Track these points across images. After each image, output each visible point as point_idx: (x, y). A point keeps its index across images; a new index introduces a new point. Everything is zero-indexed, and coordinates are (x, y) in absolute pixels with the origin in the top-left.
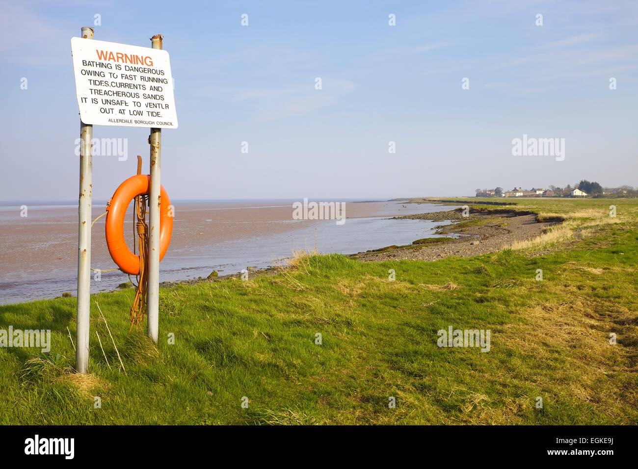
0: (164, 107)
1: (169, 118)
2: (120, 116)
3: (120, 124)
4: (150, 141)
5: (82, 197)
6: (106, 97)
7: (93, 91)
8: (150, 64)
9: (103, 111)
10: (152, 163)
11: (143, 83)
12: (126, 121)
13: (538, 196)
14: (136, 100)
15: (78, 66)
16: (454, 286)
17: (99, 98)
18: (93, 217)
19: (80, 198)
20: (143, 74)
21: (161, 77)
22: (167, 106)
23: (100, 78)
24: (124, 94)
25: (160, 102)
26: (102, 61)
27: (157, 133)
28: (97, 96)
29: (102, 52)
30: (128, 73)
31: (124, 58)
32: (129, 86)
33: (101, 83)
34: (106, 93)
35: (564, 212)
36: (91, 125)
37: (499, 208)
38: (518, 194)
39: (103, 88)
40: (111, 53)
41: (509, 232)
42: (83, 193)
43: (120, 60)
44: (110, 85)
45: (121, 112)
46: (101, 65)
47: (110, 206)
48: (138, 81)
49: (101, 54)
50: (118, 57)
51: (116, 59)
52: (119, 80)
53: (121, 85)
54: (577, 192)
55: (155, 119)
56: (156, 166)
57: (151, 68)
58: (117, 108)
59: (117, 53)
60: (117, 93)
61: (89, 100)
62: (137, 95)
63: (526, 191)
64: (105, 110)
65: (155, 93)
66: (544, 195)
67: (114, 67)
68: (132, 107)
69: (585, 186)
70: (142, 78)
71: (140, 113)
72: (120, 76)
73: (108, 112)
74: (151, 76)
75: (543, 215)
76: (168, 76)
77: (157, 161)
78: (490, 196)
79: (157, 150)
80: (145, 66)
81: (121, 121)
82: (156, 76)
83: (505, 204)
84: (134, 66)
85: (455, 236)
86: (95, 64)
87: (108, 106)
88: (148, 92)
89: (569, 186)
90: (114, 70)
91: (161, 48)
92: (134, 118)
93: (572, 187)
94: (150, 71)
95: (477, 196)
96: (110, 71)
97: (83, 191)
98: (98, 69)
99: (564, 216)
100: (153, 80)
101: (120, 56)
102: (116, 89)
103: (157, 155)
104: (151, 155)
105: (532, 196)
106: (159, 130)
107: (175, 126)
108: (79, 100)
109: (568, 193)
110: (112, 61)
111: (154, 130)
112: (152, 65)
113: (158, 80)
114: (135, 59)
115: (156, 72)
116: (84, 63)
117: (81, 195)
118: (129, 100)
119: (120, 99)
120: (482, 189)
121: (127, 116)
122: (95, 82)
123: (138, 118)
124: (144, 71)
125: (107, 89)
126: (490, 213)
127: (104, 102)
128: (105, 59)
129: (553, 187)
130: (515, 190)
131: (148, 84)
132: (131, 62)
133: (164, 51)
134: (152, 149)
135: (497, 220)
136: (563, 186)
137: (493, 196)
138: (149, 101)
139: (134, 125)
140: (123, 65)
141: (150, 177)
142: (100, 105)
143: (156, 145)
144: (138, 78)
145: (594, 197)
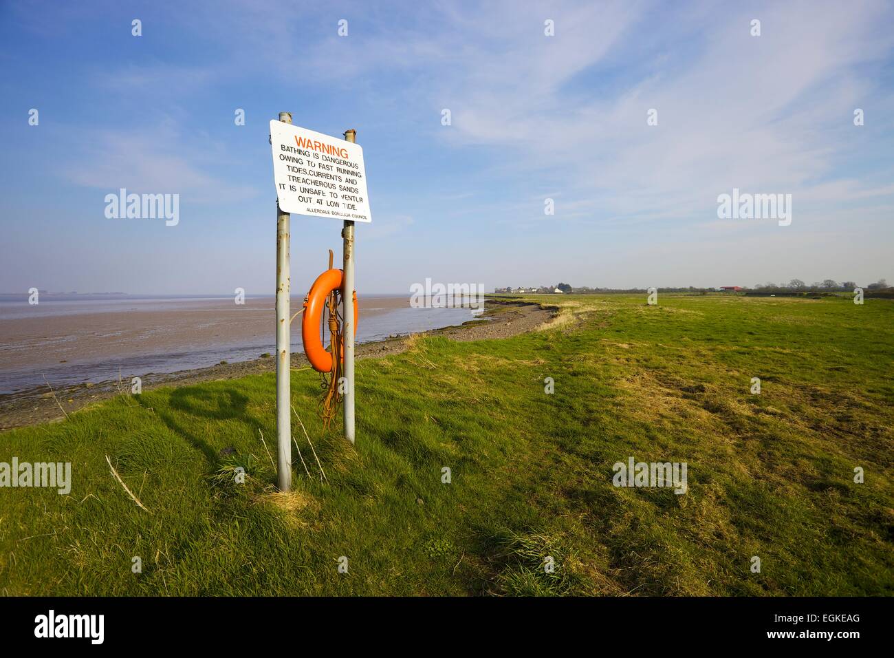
0: (358, 200)
1: (362, 211)
2: (318, 206)
3: (318, 214)
4: (344, 234)
5: (280, 292)
6: (304, 185)
7: (291, 178)
8: (345, 156)
9: (301, 199)
10: (346, 257)
11: (339, 174)
12: (324, 212)
13: (533, 293)
14: (332, 190)
15: (276, 151)
16: (542, 361)
17: (297, 185)
18: (292, 312)
19: (277, 293)
20: (339, 166)
21: (355, 170)
22: (361, 200)
23: (298, 165)
24: (321, 183)
25: (354, 194)
26: (301, 147)
27: (351, 227)
28: (295, 183)
29: (300, 138)
30: (326, 163)
31: (321, 147)
32: (326, 176)
33: (299, 170)
34: (304, 181)
35: (558, 303)
36: (288, 214)
37: (514, 300)
38: (521, 292)
39: (302, 176)
40: (309, 141)
41: (524, 316)
42: (281, 287)
43: (318, 148)
44: (308, 173)
45: (319, 202)
46: (300, 152)
47: (307, 301)
48: (334, 172)
49: (299, 141)
50: (316, 146)
51: (313, 146)
52: (317, 169)
53: (319, 174)
54: (557, 291)
55: (351, 212)
56: (350, 261)
57: (347, 160)
58: (315, 197)
59: (315, 142)
60: (315, 182)
61: (287, 187)
62: (333, 186)
63: (526, 289)
64: (303, 199)
65: (350, 185)
66: (537, 292)
67: (312, 155)
68: (329, 198)
69: (561, 287)
70: (338, 170)
71: (337, 205)
72: (317, 166)
73: (306, 200)
74: (347, 168)
75: (544, 305)
76: (361, 169)
77: (351, 255)
78: (504, 292)
79: (350, 244)
80: (340, 158)
81: (319, 211)
82: (351, 169)
83: (514, 298)
84: (330, 156)
85: (489, 319)
86: (293, 150)
87: (306, 195)
88: (344, 184)
89: (552, 287)
90: (311, 159)
91: (354, 142)
92: (331, 209)
93: (554, 287)
94: (345, 163)
95: (496, 292)
96: (309, 159)
97: (281, 284)
98: (297, 156)
99: (558, 306)
100: (348, 172)
101: (318, 145)
102: (314, 178)
103: (350, 249)
104: (345, 249)
105: (530, 293)
106: (352, 223)
107: (369, 220)
108: (278, 187)
109: (552, 291)
110: (309, 149)
111: (348, 223)
112: (347, 157)
113: (353, 173)
114: (331, 149)
115: (351, 164)
116: (283, 147)
117: (278, 290)
118: (327, 191)
119: (318, 188)
120: (499, 288)
121: (324, 207)
122: (293, 168)
123: (335, 209)
124: (340, 163)
125: (306, 177)
126: (507, 303)
127: (302, 190)
128: (304, 146)
129: (542, 287)
130: (520, 289)
131: (344, 176)
132: (328, 153)
133: (357, 145)
134: (346, 242)
135: (514, 308)
136: (548, 287)
137: (505, 292)
138: (345, 193)
139: (331, 216)
140: (320, 154)
141: (344, 271)
142: (298, 193)
143: (350, 238)
144: (335, 169)
145: (568, 294)
